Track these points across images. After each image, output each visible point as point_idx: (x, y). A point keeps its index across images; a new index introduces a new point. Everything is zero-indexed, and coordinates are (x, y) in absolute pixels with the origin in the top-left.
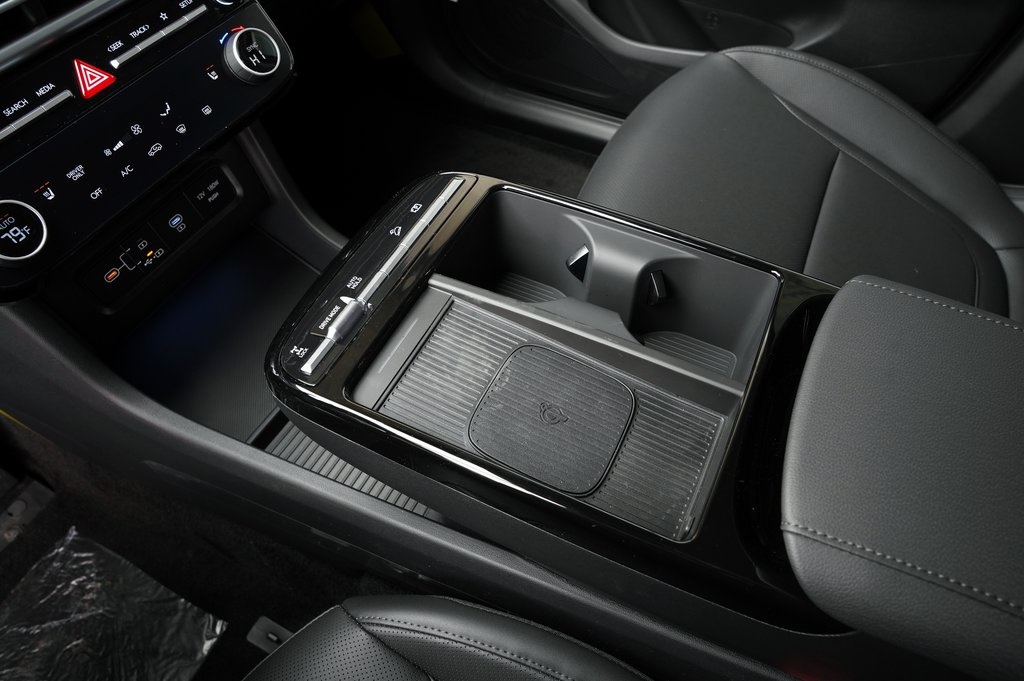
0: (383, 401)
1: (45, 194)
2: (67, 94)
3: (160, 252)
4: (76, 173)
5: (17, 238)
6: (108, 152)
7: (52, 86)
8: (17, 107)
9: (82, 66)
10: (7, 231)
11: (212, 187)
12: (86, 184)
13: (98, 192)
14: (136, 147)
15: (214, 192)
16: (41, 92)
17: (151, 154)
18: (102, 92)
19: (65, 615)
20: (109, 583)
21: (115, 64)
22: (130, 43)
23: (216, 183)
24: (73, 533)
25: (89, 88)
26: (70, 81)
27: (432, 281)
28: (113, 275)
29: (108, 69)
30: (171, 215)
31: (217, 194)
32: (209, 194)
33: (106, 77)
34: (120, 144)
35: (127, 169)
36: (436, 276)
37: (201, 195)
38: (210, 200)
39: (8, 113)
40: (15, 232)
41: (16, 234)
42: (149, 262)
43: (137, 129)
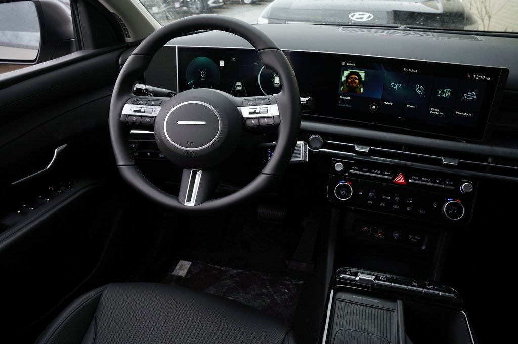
0: (342, 301)
1: (359, 192)
2: (390, 178)
3: (382, 237)
4: (371, 194)
6: (384, 197)
7: (389, 174)
8: (377, 171)
9: (401, 175)
10: (343, 190)
11: (417, 237)
12: (371, 198)
13: (371, 202)
14: (393, 202)
15: (416, 239)
16: (385, 173)
17: (393, 207)
18: (399, 184)
19: (275, 293)
20: (288, 300)
21: (410, 181)
22: (420, 179)
23: (419, 238)
25: (397, 181)
26: (394, 176)
27: (398, 302)
28: (365, 228)
29: (406, 181)
30: (396, 232)
31: (416, 241)
32: (414, 238)
33: (404, 182)
34: (389, 198)
35: (383, 204)
36: (401, 302)
37: (411, 236)
38: (412, 240)
39: (373, 171)
40: (345, 192)
41: (343, 193)
42: (377, 236)
43: (397, 199)
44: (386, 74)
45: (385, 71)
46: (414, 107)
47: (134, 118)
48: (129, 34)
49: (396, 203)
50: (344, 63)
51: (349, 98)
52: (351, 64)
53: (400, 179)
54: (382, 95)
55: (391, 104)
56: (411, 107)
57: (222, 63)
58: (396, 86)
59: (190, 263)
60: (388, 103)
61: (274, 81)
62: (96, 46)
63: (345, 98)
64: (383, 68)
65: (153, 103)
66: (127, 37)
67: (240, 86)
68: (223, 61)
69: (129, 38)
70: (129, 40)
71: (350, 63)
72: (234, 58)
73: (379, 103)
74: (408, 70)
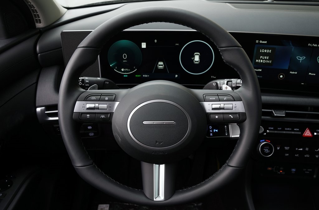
1: (278, 147)
2: (300, 133)
3: (284, 173)
4: (287, 148)
5: (266, 151)
6: (297, 149)
7: (298, 130)
8: (289, 129)
9: (308, 130)
10: (266, 149)
11: (309, 170)
12: (287, 151)
13: (287, 155)
14: (304, 152)
15: (308, 171)
16: (295, 129)
17: (305, 156)
18: (308, 137)
21: (315, 134)
23: (311, 170)
24: (200, 204)
25: (305, 135)
26: (303, 131)
28: (270, 169)
29: (313, 134)
30: (293, 168)
32: (307, 171)
33: (311, 135)
34: (302, 149)
35: (297, 155)
37: (305, 170)
38: (306, 172)
39: (286, 129)
40: (267, 150)
41: (267, 151)
42: (279, 173)
43: (307, 149)
44: (293, 49)
45: (292, 46)
46: (315, 74)
47: (88, 115)
48: (40, 20)
49: (307, 153)
50: (257, 41)
51: (261, 70)
52: (264, 42)
53: (308, 133)
54: (289, 66)
55: (296, 73)
56: (312, 74)
57: (144, 45)
58: (301, 59)
59: (108, 205)
60: (293, 73)
61: (194, 59)
62: (9, 35)
63: (258, 70)
64: (291, 44)
65: (107, 99)
66: (37, 22)
67: (162, 65)
68: (145, 43)
69: (40, 23)
70: (40, 25)
71: (262, 41)
72: (156, 40)
73: (286, 72)
74: (312, 45)
